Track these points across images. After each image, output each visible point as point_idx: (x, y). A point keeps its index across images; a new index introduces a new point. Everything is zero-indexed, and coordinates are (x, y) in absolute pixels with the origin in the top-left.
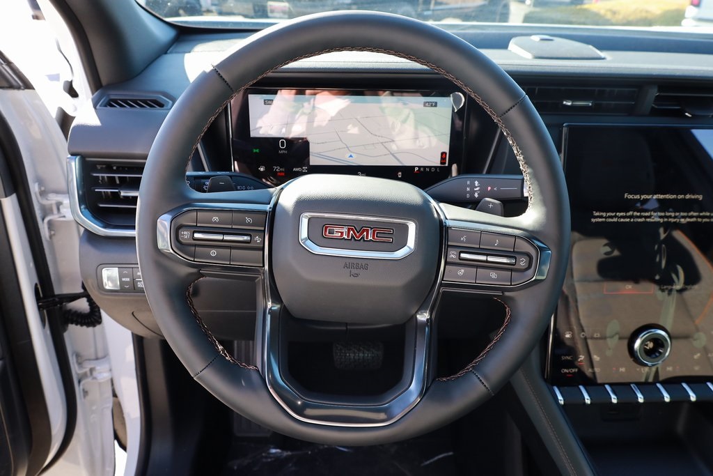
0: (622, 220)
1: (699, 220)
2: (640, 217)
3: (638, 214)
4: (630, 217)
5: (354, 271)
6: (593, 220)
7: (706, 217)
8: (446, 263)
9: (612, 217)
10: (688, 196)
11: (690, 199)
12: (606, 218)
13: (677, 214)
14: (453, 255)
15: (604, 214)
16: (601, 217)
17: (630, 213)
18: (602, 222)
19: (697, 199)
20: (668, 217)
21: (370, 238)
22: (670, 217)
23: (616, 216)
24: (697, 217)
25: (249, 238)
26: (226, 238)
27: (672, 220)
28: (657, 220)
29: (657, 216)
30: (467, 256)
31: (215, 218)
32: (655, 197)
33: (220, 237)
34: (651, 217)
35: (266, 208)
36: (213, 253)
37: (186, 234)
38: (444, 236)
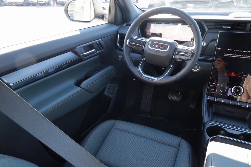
0: (233, 56)
2: (238, 56)
3: (238, 55)
4: (235, 56)
5: (156, 52)
6: (224, 56)
8: (175, 54)
9: (230, 55)
12: (228, 55)
14: (177, 53)
15: (228, 54)
16: (227, 55)
17: (235, 55)
18: (226, 56)
20: (247, 57)
21: (161, 47)
23: (231, 55)
25: (141, 45)
26: (137, 44)
27: (248, 58)
28: (243, 57)
29: (243, 56)
30: (179, 53)
31: (136, 41)
32: (243, 51)
33: (136, 44)
34: (241, 56)
35: (145, 41)
36: (135, 47)
37: (131, 43)
38: (176, 49)
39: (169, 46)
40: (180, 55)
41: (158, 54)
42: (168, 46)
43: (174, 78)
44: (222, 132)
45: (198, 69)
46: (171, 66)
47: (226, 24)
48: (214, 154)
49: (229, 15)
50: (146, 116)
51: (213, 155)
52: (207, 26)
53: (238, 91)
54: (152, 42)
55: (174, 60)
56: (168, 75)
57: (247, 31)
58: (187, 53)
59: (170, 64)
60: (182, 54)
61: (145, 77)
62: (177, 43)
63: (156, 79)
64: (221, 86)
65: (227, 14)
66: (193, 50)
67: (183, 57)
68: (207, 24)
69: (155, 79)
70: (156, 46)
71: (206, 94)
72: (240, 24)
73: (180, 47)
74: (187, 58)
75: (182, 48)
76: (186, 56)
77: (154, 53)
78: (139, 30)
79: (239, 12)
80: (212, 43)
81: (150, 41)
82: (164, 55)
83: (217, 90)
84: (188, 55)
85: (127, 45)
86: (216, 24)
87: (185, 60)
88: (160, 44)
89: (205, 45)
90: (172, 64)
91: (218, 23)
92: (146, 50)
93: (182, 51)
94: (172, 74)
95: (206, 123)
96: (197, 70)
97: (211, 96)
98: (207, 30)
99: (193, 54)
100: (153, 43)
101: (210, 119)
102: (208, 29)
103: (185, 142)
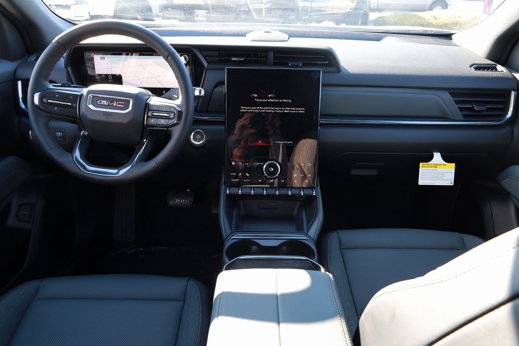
1: (291, 111)
2: (263, 109)
5: (107, 116)
7: (294, 110)
8: (147, 117)
9: (250, 109)
10: (284, 101)
11: (285, 102)
13: (280, 109)
14: (150, 114)
16: (245, 109)
17: (258, 108)
19: (289, 102)
20: (275, 110)
21: (115, 105)
22: (277, 110)
23: (251, 109)
24: (289, 110)
25: (70, 104)
26: (61, 103)
27: (278, 111)
28: (270, 111)
29: (271, 109)
30: (154, 114)
31: (57, 96)
32: (269, 101)
33: (58, 102)
34: (268, 110)
35: (79, 94)
36: (56, 108)
37: (45, 100)
38: (147, 107)
39: (131, 102)
40: (158, 118)
41: (111, 119)
42: (129, 101)
43: (152, 164)
44: (254, 248)
45: (202, 140)
46: (145, 140)
47: (237, 53)
48: (223, 293)
49: (247, 35)
50: (128, 252)
51: (222, 297)
52: (205, 57)
53: (273, 169)
54: (94, 96)
55: (148, 128)
56: (140, 161)
57: (270, 65)
58: (169, 112)
59: (142, 139)
60: (160, 116)
61: (92, 170)
62: (150, 93)
63: (115, 171)
64: (245, 165)
65: (243, 35)
66: (178, 106)
67: (163, 122)
68: (204, 53)
69: (113, 173)
70: (105, 103)
71: (225, 185)
72: (260, 53)
73: (155, 101)
74: (171, 122)
75: (158, 104)
76: (167, 119)
77: (103, 118)
78: (69, 69)
79: (262, 30)
80: (218, 89)
81: (89, 92)
82: (125, 121)
83: (240, 174)
84: (172, 116)
85: (37, 106)
86: (221, 54)
87: (168, 127)
88: (113, 98)
89: (203, 93)
90: (145, 137)
91: (224, 52)
92: (84, 114)
93: (159, 109)
94: (148, 157)
95: (226, 237)
96: (201, 142)
97: (232, 187)
98: (205, 64)
99: (180, 113)
100: (96, 98)
101: (232, 229)
102: (209, 63)
103: (195, 285)
